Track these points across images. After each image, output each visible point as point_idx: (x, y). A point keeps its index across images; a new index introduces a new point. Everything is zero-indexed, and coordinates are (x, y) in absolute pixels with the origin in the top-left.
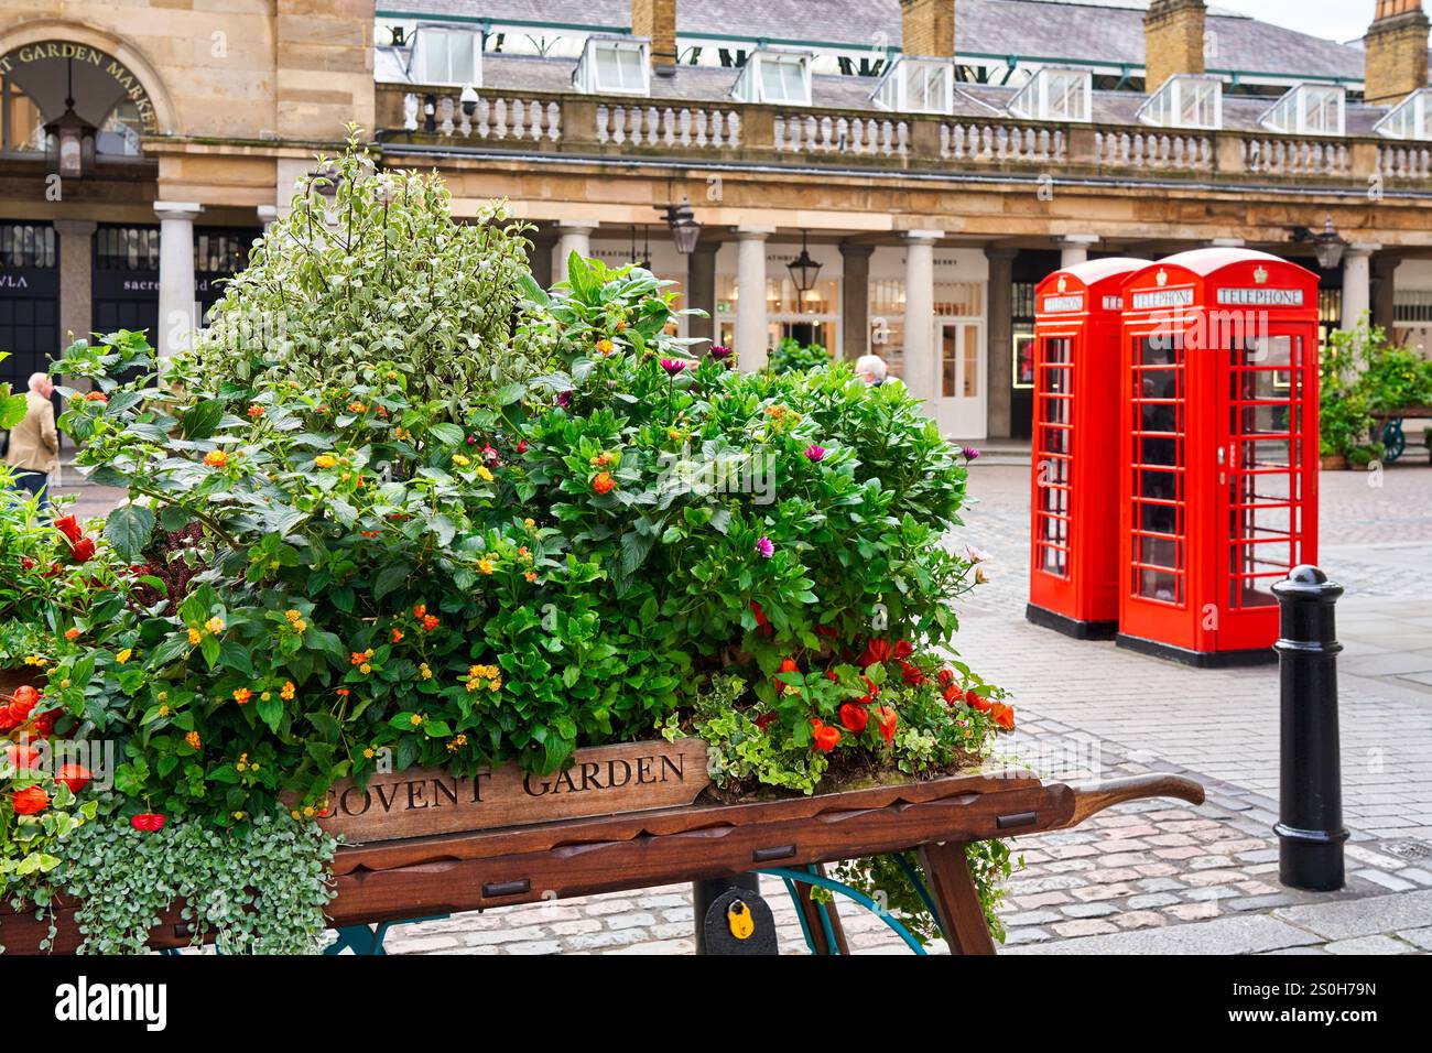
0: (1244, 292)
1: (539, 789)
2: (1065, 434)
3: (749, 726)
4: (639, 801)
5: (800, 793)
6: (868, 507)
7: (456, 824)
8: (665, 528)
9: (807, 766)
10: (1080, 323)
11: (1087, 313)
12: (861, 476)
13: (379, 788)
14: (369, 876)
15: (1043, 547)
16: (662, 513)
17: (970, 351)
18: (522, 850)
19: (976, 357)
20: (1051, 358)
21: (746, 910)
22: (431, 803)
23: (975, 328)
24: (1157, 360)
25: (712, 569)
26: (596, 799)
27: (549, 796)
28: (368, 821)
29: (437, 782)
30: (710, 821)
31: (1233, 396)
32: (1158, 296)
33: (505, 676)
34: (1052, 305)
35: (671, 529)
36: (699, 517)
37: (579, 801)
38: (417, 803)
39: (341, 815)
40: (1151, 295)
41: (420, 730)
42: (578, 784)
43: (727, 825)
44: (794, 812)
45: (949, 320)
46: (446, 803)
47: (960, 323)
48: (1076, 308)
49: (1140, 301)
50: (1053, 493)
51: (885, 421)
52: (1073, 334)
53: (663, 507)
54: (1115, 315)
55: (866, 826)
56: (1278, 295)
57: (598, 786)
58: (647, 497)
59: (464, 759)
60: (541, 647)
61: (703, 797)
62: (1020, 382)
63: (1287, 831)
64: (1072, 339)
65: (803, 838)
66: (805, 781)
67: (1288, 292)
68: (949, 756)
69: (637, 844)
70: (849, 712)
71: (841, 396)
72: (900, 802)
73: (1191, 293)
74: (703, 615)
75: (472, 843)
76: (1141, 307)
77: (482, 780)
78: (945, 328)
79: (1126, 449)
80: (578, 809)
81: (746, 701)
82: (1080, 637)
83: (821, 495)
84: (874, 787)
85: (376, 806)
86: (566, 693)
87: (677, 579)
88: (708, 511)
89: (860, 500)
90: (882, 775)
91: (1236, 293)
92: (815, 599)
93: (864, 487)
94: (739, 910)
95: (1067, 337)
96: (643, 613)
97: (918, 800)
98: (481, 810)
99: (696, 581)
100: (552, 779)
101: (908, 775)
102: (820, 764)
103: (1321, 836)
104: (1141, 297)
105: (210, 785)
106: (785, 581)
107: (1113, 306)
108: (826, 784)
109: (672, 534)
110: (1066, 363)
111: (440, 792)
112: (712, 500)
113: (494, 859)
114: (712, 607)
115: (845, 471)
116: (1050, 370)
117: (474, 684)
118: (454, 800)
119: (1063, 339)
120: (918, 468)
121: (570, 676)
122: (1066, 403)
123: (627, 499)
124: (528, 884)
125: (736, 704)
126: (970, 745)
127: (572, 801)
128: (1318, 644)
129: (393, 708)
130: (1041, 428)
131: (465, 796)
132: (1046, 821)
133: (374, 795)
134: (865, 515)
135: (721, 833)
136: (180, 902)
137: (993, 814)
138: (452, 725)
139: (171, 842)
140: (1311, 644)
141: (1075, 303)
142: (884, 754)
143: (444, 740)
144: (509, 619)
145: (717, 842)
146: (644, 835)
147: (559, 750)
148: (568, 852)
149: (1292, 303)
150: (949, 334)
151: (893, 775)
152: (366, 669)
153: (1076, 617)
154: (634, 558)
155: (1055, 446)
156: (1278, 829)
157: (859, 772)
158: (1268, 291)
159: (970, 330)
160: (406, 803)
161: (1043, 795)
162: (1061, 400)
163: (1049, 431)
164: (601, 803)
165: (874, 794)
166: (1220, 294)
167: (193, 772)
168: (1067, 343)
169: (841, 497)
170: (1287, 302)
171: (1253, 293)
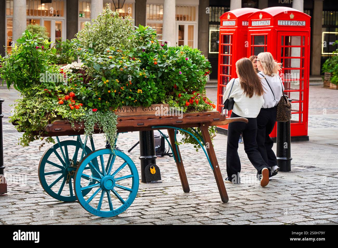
0: (287, 22)
1: (145, 110)
2: (229, 68)
3: (175, 102)
6: (194, 68)
7: (133, 115)
9: (184, 108)
10: (235, 30)
11: (237, 27)
12: (193, 63)
14: (122, 121)
16: (164, 68)
17: (191, 37)
18: (143, 118)
19: (193, 39)
20: (225, 42)
21: (154, 168)
22: (130, 111)
23: (193, 26)
25: (172, 76)
26: (153, 112)
27: (146, 111)
28: (121, 113)
29: (131, 108)
31: (282, 56)
32: (259, 22)
33: (143, 91)
34: (225, 23)
35: (166, 70)
36: (170, 68)
37: (150, 112)
38: (128, 111)
39: (117, 112)
40: (257, 22)
41: (130, 99)
42: (150, 110)
45: (181, 23)
46: (132, 111)
47: (186, 24)
48: (233, 25)
49: (254, 24)
51: (196, 55)
53: (164, 67)
54: (246, 27)
55: (193, 119)
56: (297, 23)
57: (153, 110)
58: (162, 65)
59: (136, 104)
60: (147, 87)
62: (211, 51)
64: (232, 35)
65: (183, 120)
66: (184, 111)
67: (301, 22)
68: (206, 109)
69: (159, 119)
70: (191, 100)
71: (189, 51)
72: (198, 115)
73: (270, 22)
74: (169, 84)
75: (136, 117)
76: (254, 25)
77: (137, 108)
80: (150, 114)
81: (174, 99)
83: (187, 66)
84: (194, 113)
85: (122, 111)
86: (151, 94)
87: (166, 78)
88: (171, 67)
89: (192, 67)
90: (195, 111)
91: (284, 22)
92: (187, 81)
93: (193, 65)
94: (152, 168)
95: (230, 35)
96: (160, 84)
97: (201, 115)
98: (136, 113)
99: (170, 78)
100: (147, 109)
101: (199, 111)
102: (186, 108)
103: (285, 159)
104: (254, 22)
105: (102, 105)
106: (183, 78)
107: (246, 25)
108: (187, 112)
109: (166, 71)
110: (230, 44)
112: (172, 66)
113: (139, 120)
114: (171, 82)
115: (190, 62)
116: (224, 46)
117: (139, 92)
120: (201, 63)
121: (151, 92)
122: (230, 57)
123: (159, 65)
124: (144, 124)
125: (173, 100)
126: (209, 108)
129: (125, 96)
130: (221, 66)
131: (134, 110)
132: (221, 120)
133: (122, 109)
134: (194, 69)
135: (171, 118)
136: (98, 123)
137: (212, 118)
138: (135, 98)
139: (96, 114)
141: (233, 23)
142: (196, 108)
143: (134, 101)
144: (142, 83)
145: (171, 120)
147: (150, 103)
148: (150, 120)
149: (302, 25)
150: (181, 29)
151: (197, 111)
152: (123, 89)
154: (160, 75)
155: (226, 72)
157: (192, 110)
158: (294, 21)
159: (191, 27)
160: (126, 111)
161: (221, 116)
162: (228, 56)
163: (224, 67)
165: (194, 114)
166: (279, 22)
167: (99, 104)
169: (190, 66)
170: (300, 25)
171: (289, 22)
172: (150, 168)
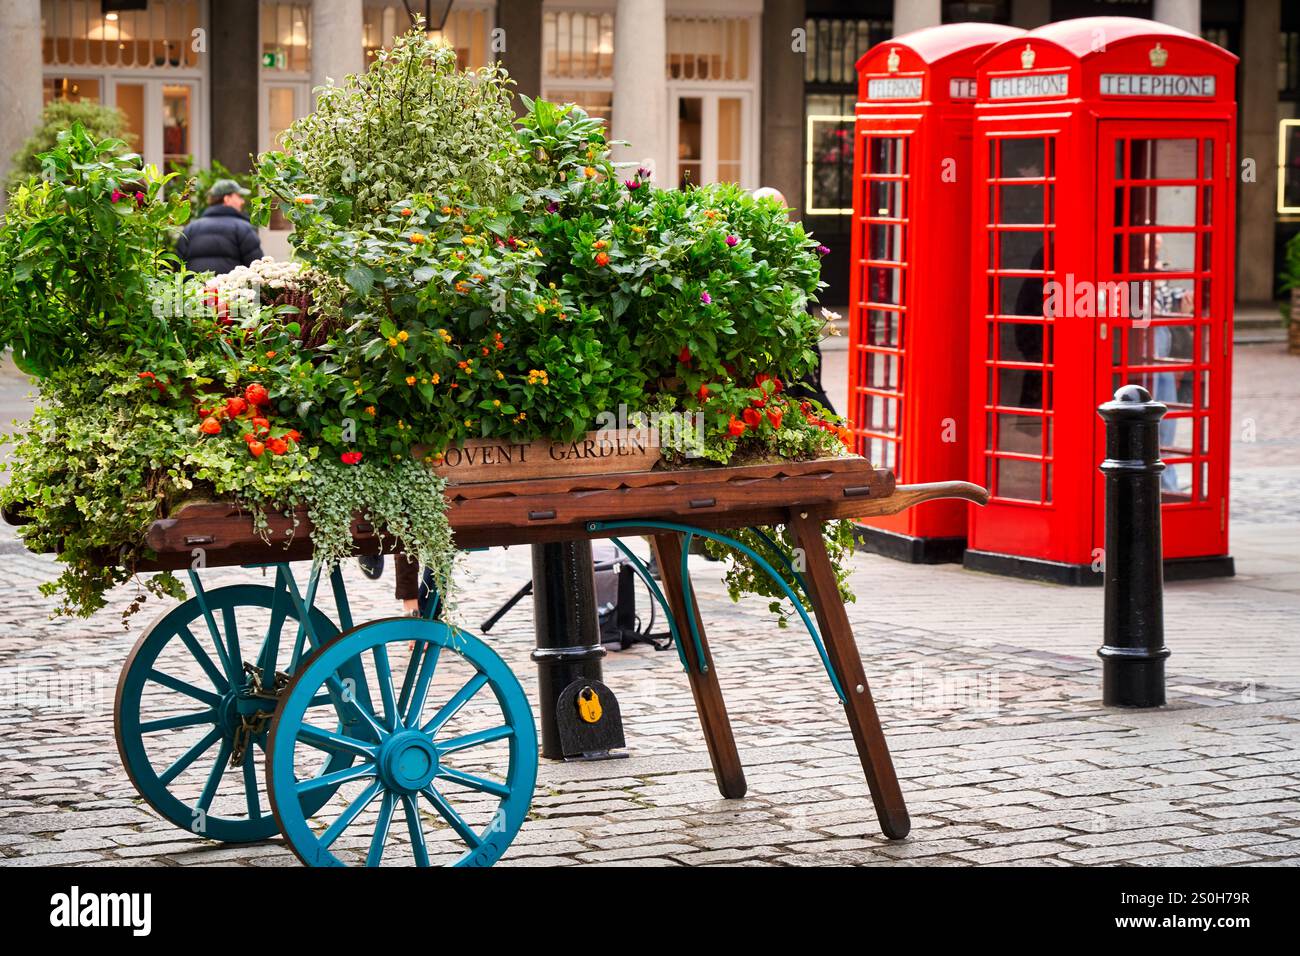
0: (1136, 79)
1: (560, 456)
2: (897, 275)
4: (618, 467)
5: (719, 464)
6: (762, 278)
7: (510, 475)
8: (641, 288)
9: (723, 447)
10: (918, 116)
11: (928, 103)
12: (756, 257)
13: (466, 450)
14: (464, 502)
15: (864, 439)
16: (638, 279)
17: (729, 145)
18: (551, 490)
19: (738, 156)
20: (878, 166)
21: (595, 696)
22: (496, 461)
23: (737, 102)
24: (1022, 171)
25: (671, 312)
26: (593, 464)
27: (564, 460)
28: (461, 470)
29: (500, 448)
30: (663, 480)
31: (1118, 221)
32: (1023, 82)
33: (550, 377)
34: (879, 89)
35: (645, 288)
36: (663, 280)
37: (582, 465)
38: (488, 461)
39: (445, 465)
40: (1014, 80)
41: (498, 411)
42: (582, 454)
43: (674, 484)
44: (715, 477)
45: (691, 87)
46: (505, 461)
47: (710, 93)
48: (912, 95)
49: (1001, 89)
50: (879, 360)
51: (766, 223)
52: (910, 132)
53: (638, 275)
54: (967, 105)
55: (761, 489)
56: (1181, 83)
57: (594, 456)
58: (627, 269)
59: (522, 430)
60: (568, 361)
61: (656, 466)
62: (816, 205)
63: (1109, 651)
64: (907, 139)
65: (719, 495)
66: (723, 457)
67: (1195, 80)
68: (812, 447)
69: (619, 492)
70: (749, 413)
71: (738, 206)
72: (780, 475)
73: (1065, 80)
75: (523, 486)
76: (1000, 96)
77: (526, 448)
78: (683, 102)
79: (978, 293)
80: (583, 470)
81: (679, 409)
82: (916, 560)
83: (733, 268)
84: (765, 464)
85: (465, 461)
86: (583, 388)
87: (646, 321)
88: (668, 276)
89: (755, 274)
90: (769, 458)
91: (1125, 80)
92: (735, 332)
93: (759, 265)
94: (588, 697)
95: (900, 136)
96: (620, 345)
97: (793, 474)
98: (525, 467)
99: (662, 322)
100: (566, 449)
101: (786, 458)
102: (732, 446)
103: (1142, 652)
104: (1001, 82)
105: (380, 438)
106: (717, 320)
107: (964, 93)
108: (733, 461)
109: (646, 291)
110: (899, 175)
111: (502, 455)
112: (669, 270)
113: (535, 496)
114: (668, 339)
115: (745, 255)
116: (875, 184)
117: (534, 381)
118: (509, 459)
119: (894, 139)
120: (789, 256)
121: (587, 379)
122: (898, 231)
123: (618, 269)
124: (555, 513)
125: (674, 411)
126: (825, 445)
127: (578, 464)
128: (1141, 462)
129: (479, 397)
130: (862, 267)
131: (516, 458)
132: (876, 493)
133: (463, 454)
134: (760, 284)
135: (670, 488)
136: (365, 510)
137: (840, 487)
138: (518, 408)
139: (358, 473)
140: (1133, 462)
141: (911, 88)
142: (770, 443)
143: (512, 416)
144: (546, 344)
145: (668, 494)
146: (623, 487)
147: (580, 425)
148: (579, 495)
149: (1200, 94)
150: (690, 113)
151: (776, 458)
152: (469, 371)
153: (910, 532)
154: (620, 308)
155: (883, 294)
156: (1103, 651)
157: (755, 455)
158: (1168, 78)
159: (729, 106)
160: (481, 461)
161: (874, 475)
162: (892, 228)
163: (874, 273)
164: (596, 467)
165: (765, 468)
166: (1104, 83)
167: (371, 431)
168: (900, 144)
169: (745, 271)
170: (1193, 92)
171: (1148, 81)
172: (576, 696)
